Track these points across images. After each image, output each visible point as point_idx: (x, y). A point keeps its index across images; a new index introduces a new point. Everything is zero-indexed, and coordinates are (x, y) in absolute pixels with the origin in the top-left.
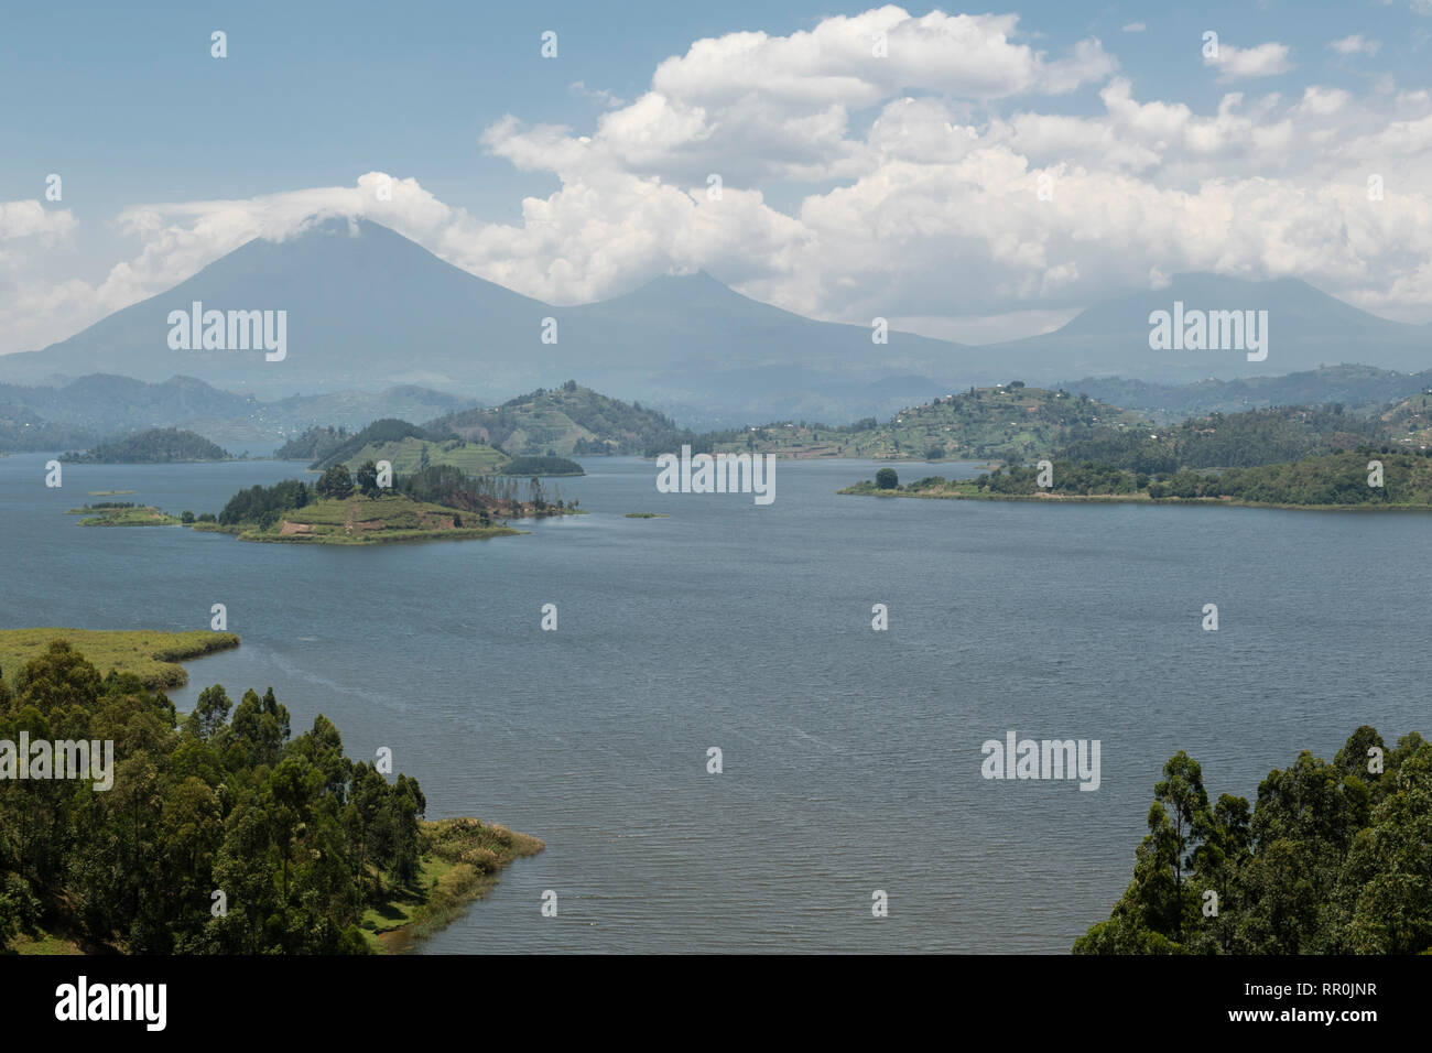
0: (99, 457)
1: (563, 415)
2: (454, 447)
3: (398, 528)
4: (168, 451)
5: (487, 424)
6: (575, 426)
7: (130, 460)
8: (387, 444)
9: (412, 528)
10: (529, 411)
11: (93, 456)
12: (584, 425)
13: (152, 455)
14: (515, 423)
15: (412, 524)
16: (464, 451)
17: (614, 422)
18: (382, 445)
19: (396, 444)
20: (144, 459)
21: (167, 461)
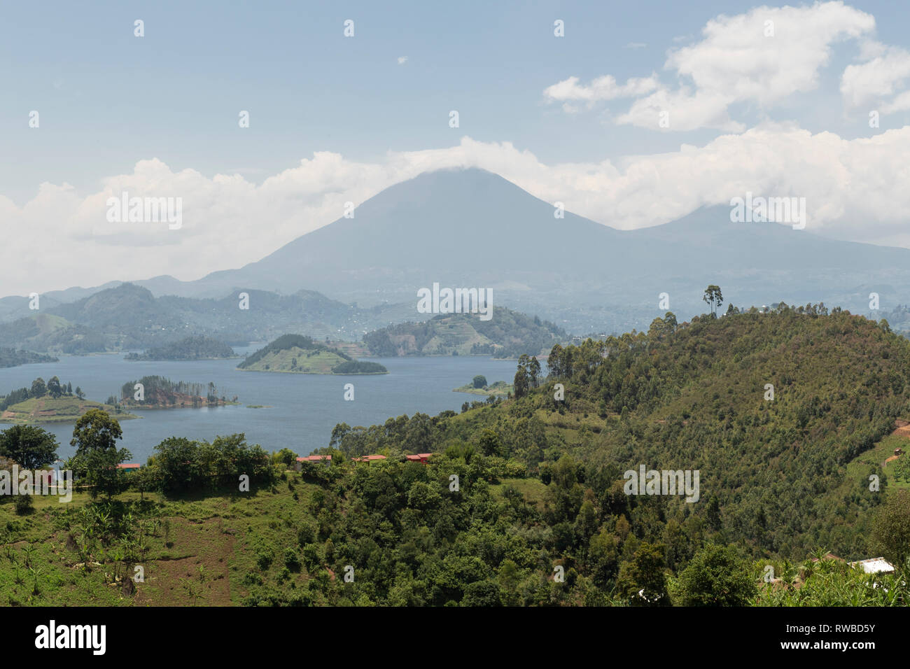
0: (151, 356)
1: (470, 326)
2: (313, 354)
3: (64, 414)
4: (197, 352)
5: (415, 333)
6: (476, 334)
7: (172, 358)
8: (282, 351)
9: (73, 415)
10: (446, 323)
11: (147, 355)
12: (483, 333)
13: (185, 355)
14: (434, 332)
15: (75, 412)
16: (319, 357)
17: (506, 331)
18: (278, 352)
19: (286, 351)
20: (181, 358)
21: (196, 359)
